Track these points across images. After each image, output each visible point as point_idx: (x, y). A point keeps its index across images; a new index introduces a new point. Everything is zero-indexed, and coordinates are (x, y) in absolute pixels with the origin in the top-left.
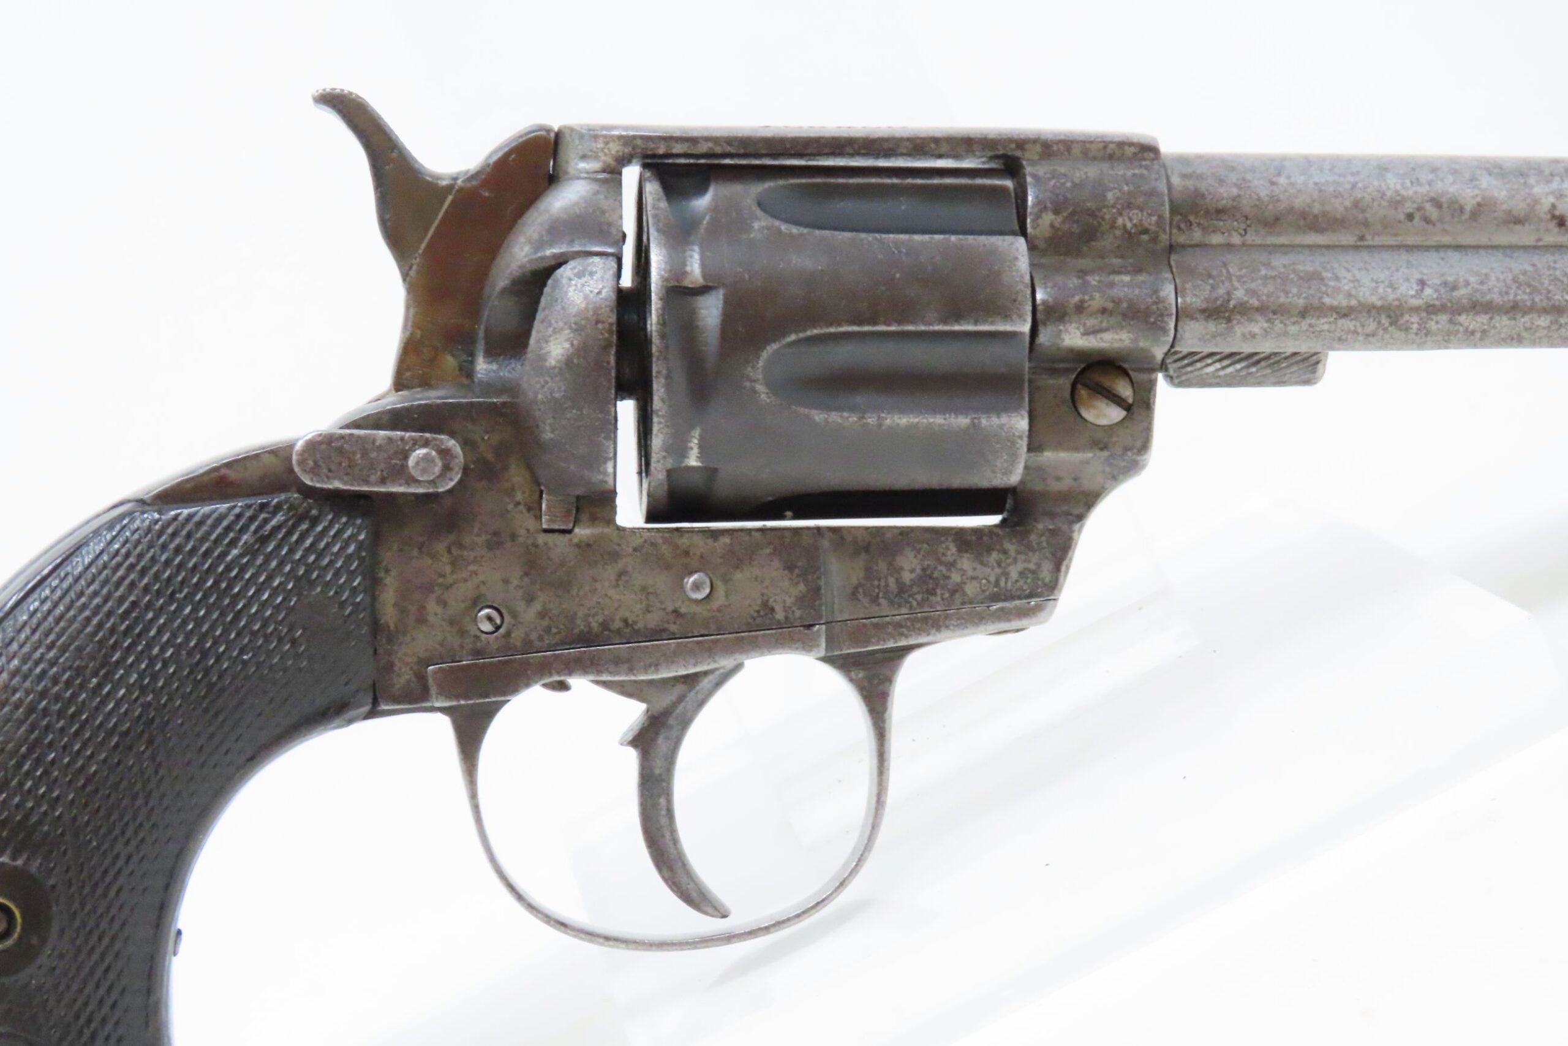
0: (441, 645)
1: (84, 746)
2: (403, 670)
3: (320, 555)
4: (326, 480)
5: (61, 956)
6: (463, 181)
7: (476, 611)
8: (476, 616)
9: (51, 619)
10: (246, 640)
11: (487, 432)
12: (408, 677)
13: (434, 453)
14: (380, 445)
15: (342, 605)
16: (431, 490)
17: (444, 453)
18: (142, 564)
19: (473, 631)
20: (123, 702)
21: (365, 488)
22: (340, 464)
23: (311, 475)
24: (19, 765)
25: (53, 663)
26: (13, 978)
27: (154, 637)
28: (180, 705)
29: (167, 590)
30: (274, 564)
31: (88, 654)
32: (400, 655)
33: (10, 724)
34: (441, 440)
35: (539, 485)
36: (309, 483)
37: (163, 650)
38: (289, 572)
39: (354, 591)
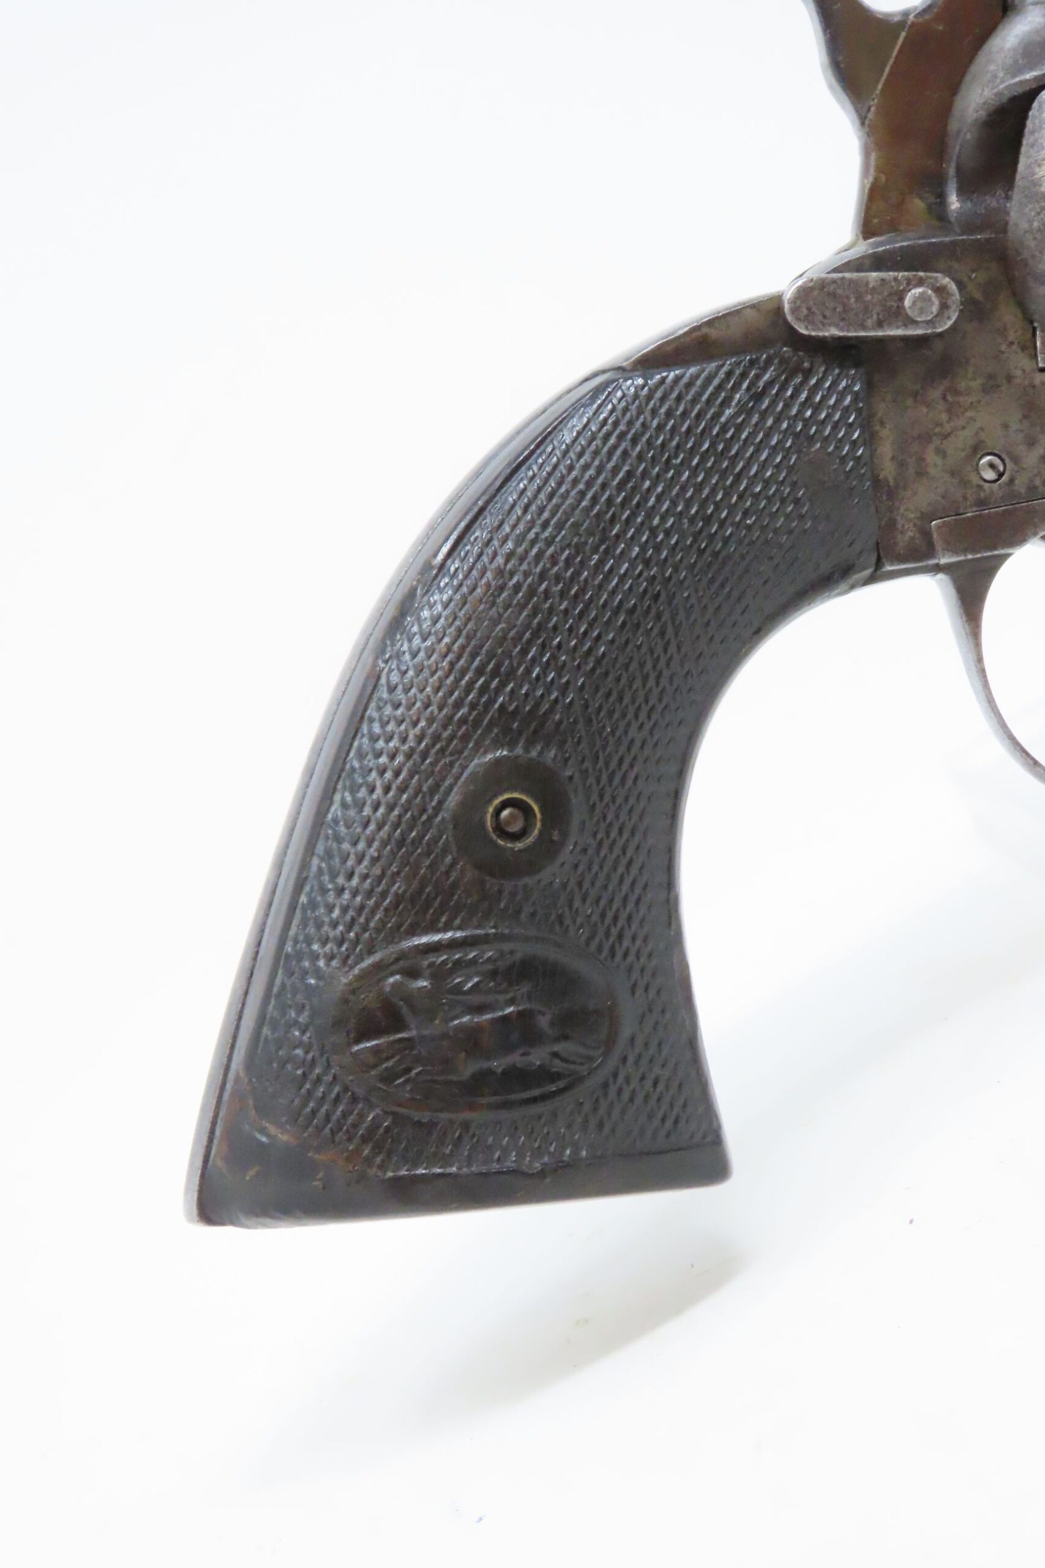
0: (943, 497)
1: (591, 625)
2: (906, 527)
3: (817, 409)
4: (821, 326)
5: (584, 851)
6: (916, 16)
7: (977, 459)
8: (977, 465)
9: (542, 496)
10: (748, 503)
11: (973, 271)
12: (910, 534)
13: (930, 292)
14: (874, 287)
15: (843, 460)
16: (929, 331)
17: (940, 290)
18: (633, 431)
19: (975, 480)
20: (627, 578)
21: (862, 334)
22: (835, 309)
23: (806, 323)
24: (524, 652)
25: (549, 542)
26: (537, 877)
27: (653, 507)
28: (685, 577)
29: (662, 457)
30: (770, 422)
31: (586, 529)
32: (902, 510)
33: (510, 610)
34: (936, 278)
35: (1032, 322)
36: (805, 332)
37: (663, 519)
38: (787, 429)
39: (854, 444)
